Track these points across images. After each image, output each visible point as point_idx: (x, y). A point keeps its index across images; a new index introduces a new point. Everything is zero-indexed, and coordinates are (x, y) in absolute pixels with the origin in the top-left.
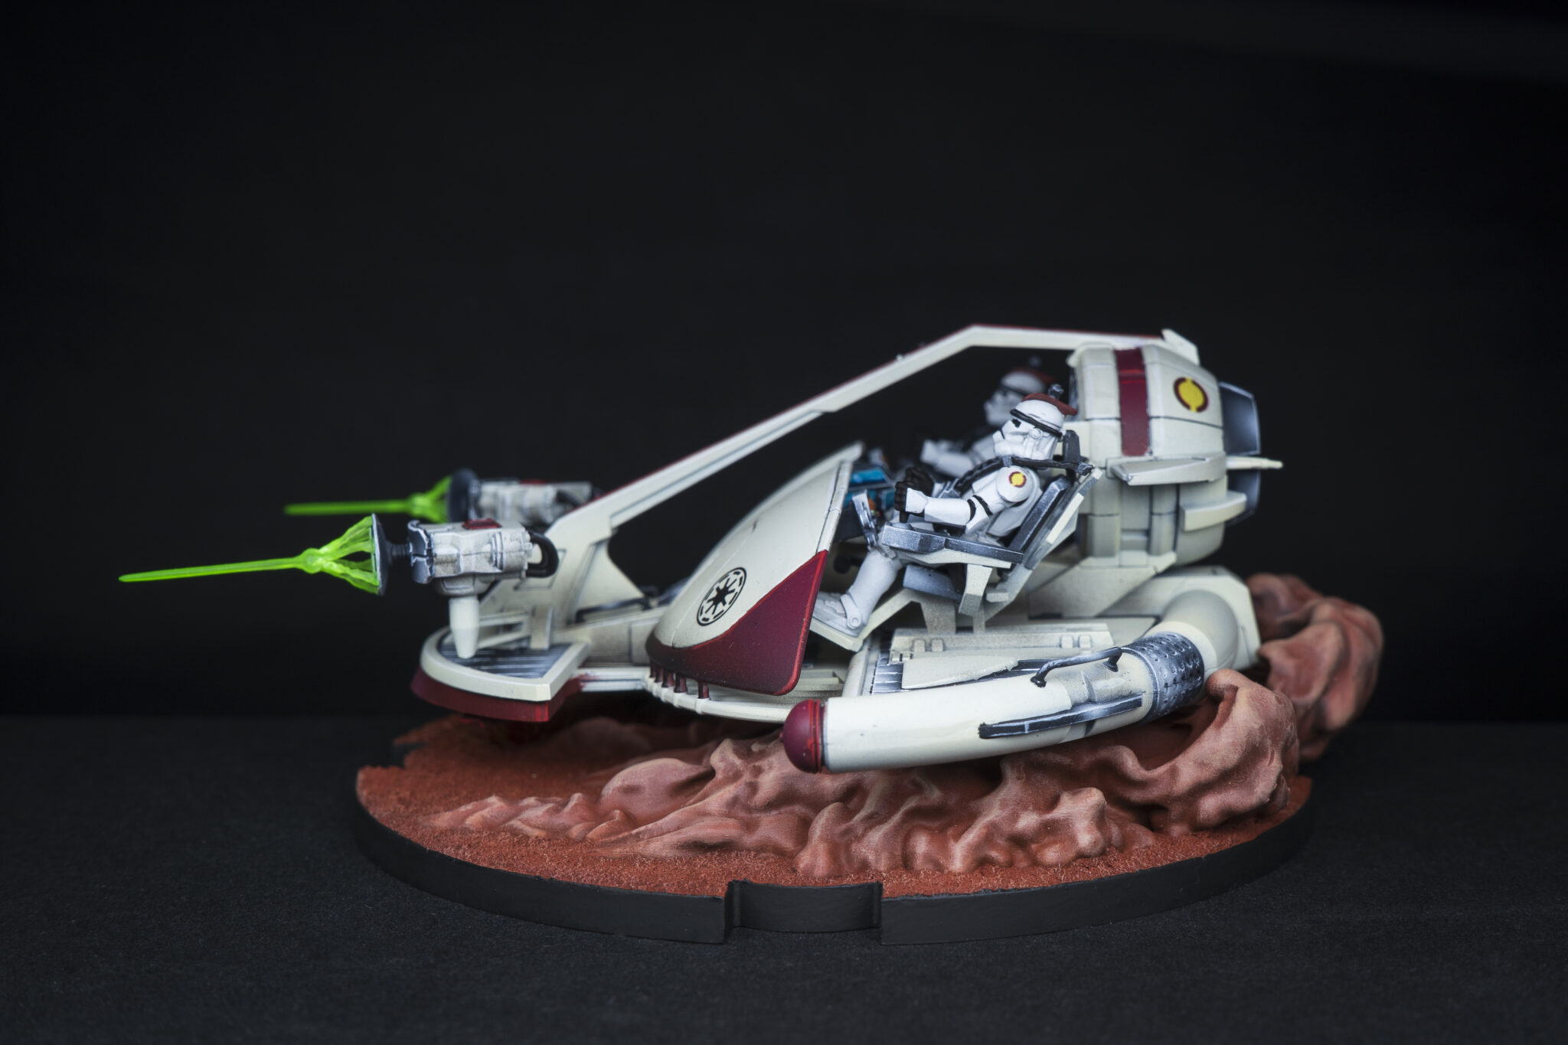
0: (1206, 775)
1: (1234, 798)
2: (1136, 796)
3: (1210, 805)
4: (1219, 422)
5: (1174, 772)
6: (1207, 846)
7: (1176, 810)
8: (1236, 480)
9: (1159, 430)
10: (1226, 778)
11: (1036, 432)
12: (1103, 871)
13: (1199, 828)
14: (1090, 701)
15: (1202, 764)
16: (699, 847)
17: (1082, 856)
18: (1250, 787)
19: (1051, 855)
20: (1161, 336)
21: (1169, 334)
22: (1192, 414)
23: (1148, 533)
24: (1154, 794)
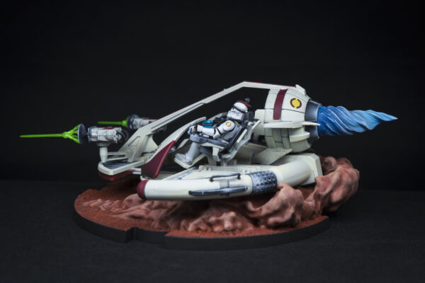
0: (269, 211)
1: (278, 219)
2: (251, 216)
3: (271, 220)
4: (304, 111)
5: (261, 210)
6: (271, 232)
7: (262, 221)
8: (308, 128)
9: (284, 113)
10: (276, 213)
11: (237, 111)
12: (231, 235)
13: (269, 227)
14: (228, 187)
15: (268, 208)
16: (134, 217)
17: (226, 231)
18: (283, 217)
19: (217, 229)
20: (295, 86)
21: (297, 86)
22: (295, 109)
23: (282, 142)
24: (256, 215)
